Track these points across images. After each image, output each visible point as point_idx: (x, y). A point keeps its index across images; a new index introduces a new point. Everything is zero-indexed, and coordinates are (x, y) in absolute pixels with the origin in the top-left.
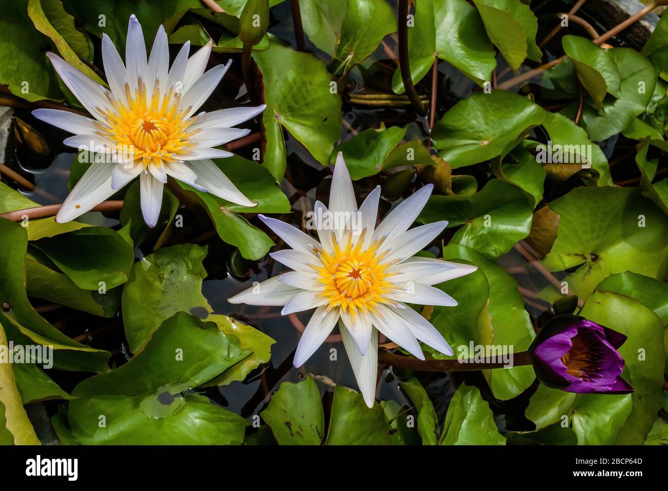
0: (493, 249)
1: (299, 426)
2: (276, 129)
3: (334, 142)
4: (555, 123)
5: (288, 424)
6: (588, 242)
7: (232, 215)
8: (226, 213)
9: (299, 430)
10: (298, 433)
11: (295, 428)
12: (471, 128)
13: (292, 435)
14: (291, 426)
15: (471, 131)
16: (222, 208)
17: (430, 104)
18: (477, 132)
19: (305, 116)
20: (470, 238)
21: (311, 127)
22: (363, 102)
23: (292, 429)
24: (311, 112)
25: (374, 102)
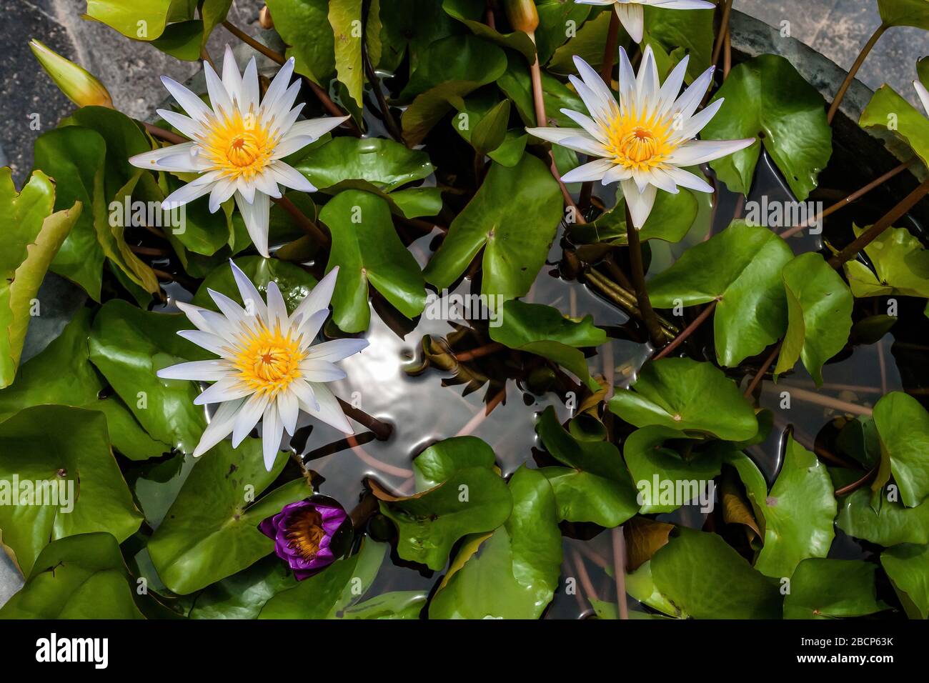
0: (566, 509)
1: (242, 478)
2: (478, 244)
3: (518, 296)
4: (809, 471)
5: (233, 468)
6: (696, 601)
7: (364, 282)
8: (363, 276)
9: (238, 480)
10: (234, 481)
11: (235, 475)
12: (678, 393)
13: (227, 477)
14: (234, 472)
15: (674, 394)
16: (364, 270)
17: (672, 340)
18: (679, 401)
19: (510, 252)
20: (563, 483)
21: (509, 266)
22: (601, 285)
23: (233, 474)
24: (518, 252)
25: (614, 295)
